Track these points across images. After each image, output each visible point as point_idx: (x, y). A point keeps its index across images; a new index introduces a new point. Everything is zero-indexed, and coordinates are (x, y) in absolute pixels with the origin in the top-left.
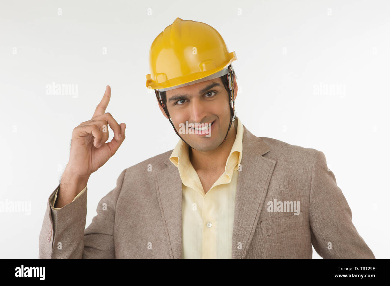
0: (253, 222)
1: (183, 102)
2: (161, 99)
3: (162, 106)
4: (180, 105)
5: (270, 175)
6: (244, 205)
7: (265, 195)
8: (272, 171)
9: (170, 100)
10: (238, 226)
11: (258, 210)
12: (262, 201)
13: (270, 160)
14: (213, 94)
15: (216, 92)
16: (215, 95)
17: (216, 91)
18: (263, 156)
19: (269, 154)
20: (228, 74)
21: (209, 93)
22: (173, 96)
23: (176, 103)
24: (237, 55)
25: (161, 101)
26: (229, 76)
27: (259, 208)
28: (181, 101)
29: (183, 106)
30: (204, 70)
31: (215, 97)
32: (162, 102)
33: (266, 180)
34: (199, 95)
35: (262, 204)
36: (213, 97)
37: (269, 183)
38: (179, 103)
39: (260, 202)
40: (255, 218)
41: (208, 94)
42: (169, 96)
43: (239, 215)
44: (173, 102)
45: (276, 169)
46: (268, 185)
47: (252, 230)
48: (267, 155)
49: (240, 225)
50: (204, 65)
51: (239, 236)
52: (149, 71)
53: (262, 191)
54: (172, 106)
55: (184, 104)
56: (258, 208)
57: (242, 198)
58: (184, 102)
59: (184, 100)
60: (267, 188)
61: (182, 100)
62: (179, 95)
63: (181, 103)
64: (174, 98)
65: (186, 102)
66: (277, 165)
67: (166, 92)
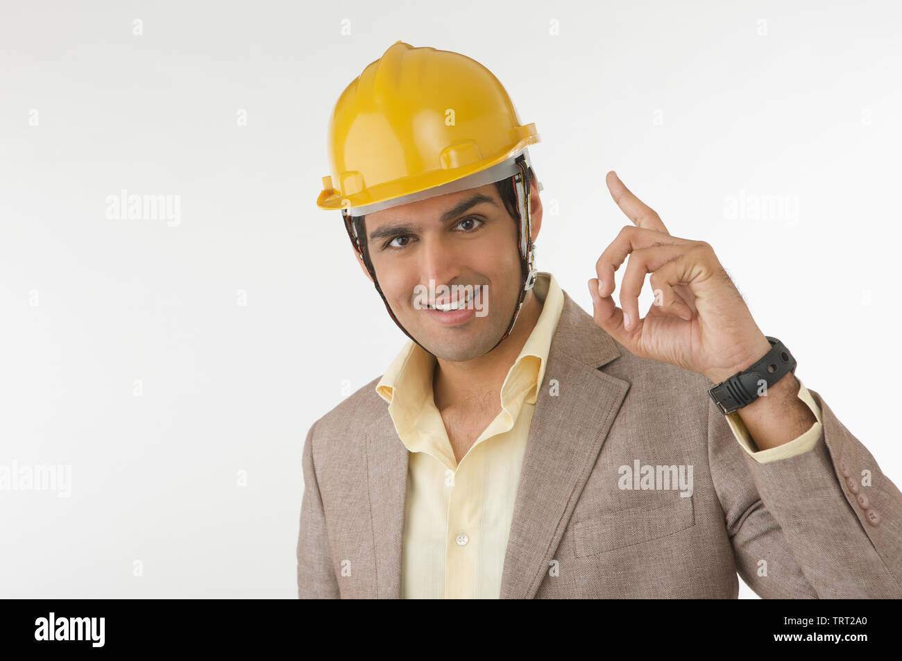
0: (555, 527)
1: (404, 243)
2: (356, 235)
3: (359, 251)
4: (397, 248)
5: (612, 415)
6: (539, 485)
7: (591, 462)
8: (617, 406)
9: (373, 236)
10: (519, 535)
11: (570, 498)
12: (583, 478)
13: (615, 381)
14: (476, 224)
15: (483, 220)
16: (480, 226)
17: (482, 216)
18: (602, 369)
19: (615, 366)
20: (517, 178)
21: (468, 222)
22: (379, 228)
23: (387, 245)
24: (540, 131)
25: (357, 239)
26: (519, 181)
27: (573, 492)
28: (400, 240)
29: (403, 251)
30: (455, 165)
31: (481, 230)
32: (358, 242)
33: (598, 427)
34: (441, 224)
35: (581, 484)
36: (476, 230)
37: (605, 435)
38: (395, 243)
39: (579, 479)
40: (561, 518)
41: (464, 225)
42: (371, 228)
43: (523, 509)
44: (379, 242)
45: (627, 401)
46: (602, 441)
47: (550, 545)
48: (610, 369)
49: (524, 534)
50: (453, 153)
51: (518, 560)
52: (327, 169)
53: (587, 454)
54: (379, 252)
55: (405, 247)
56: (570, 494)
57: (536, 468)
58: (408, 241)
59: (406, 237)
60: (600, 446)
61: (402, 237)
62: (393, 226)
63: (401, 244)
64: (382, 231)
65: (412, 242)
66: (632, 391)
67: (366, 219)
